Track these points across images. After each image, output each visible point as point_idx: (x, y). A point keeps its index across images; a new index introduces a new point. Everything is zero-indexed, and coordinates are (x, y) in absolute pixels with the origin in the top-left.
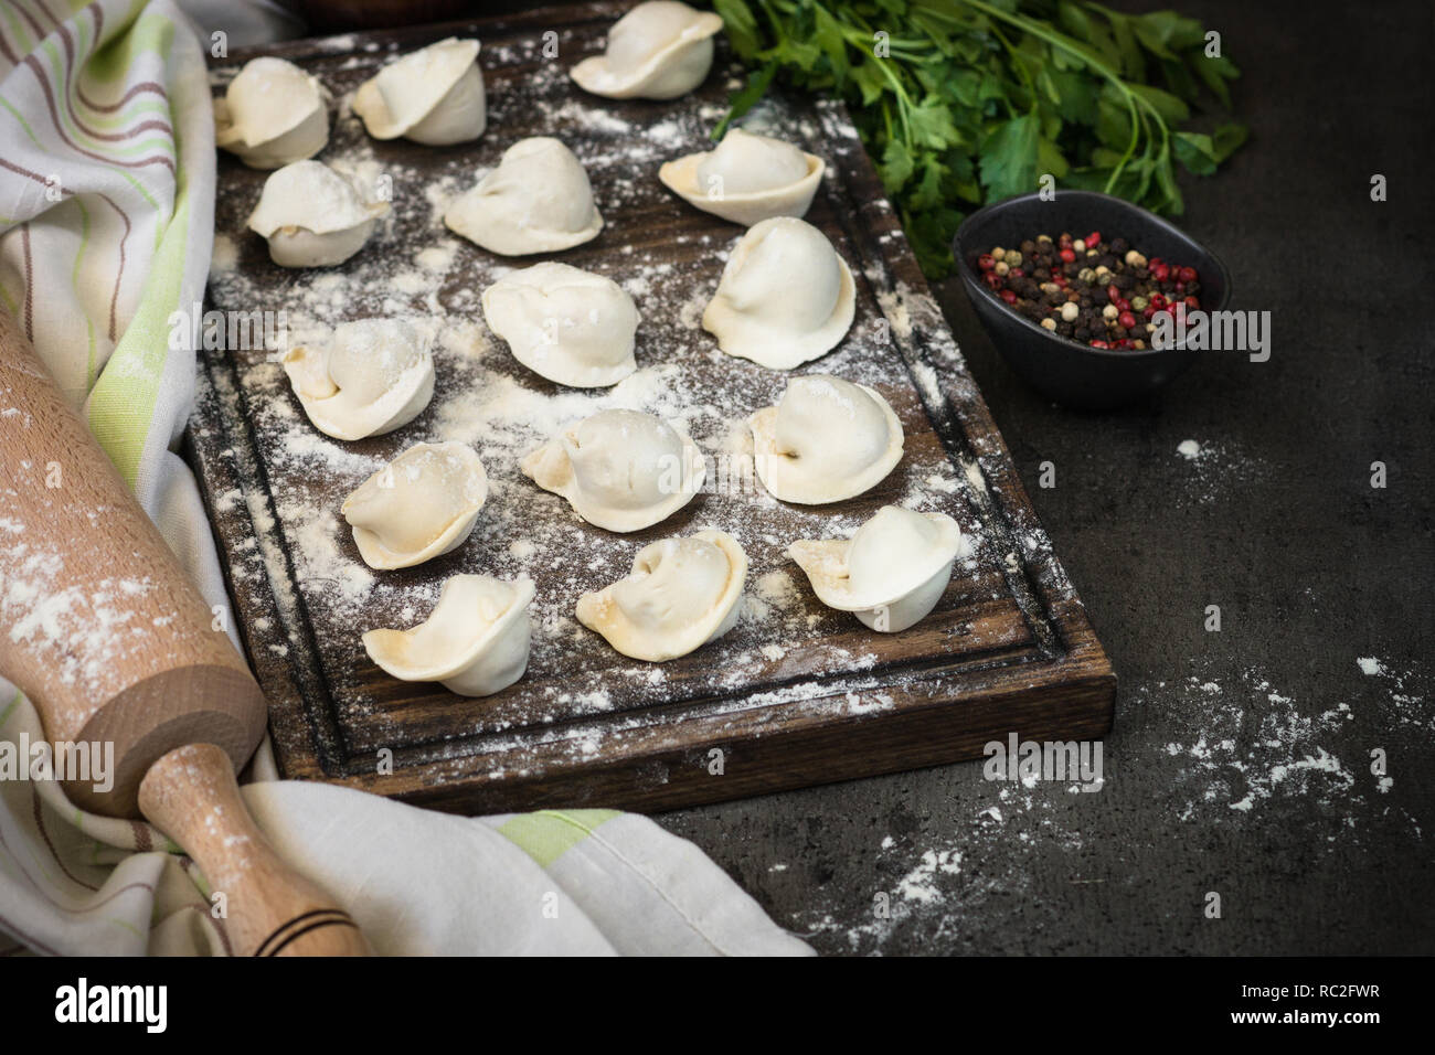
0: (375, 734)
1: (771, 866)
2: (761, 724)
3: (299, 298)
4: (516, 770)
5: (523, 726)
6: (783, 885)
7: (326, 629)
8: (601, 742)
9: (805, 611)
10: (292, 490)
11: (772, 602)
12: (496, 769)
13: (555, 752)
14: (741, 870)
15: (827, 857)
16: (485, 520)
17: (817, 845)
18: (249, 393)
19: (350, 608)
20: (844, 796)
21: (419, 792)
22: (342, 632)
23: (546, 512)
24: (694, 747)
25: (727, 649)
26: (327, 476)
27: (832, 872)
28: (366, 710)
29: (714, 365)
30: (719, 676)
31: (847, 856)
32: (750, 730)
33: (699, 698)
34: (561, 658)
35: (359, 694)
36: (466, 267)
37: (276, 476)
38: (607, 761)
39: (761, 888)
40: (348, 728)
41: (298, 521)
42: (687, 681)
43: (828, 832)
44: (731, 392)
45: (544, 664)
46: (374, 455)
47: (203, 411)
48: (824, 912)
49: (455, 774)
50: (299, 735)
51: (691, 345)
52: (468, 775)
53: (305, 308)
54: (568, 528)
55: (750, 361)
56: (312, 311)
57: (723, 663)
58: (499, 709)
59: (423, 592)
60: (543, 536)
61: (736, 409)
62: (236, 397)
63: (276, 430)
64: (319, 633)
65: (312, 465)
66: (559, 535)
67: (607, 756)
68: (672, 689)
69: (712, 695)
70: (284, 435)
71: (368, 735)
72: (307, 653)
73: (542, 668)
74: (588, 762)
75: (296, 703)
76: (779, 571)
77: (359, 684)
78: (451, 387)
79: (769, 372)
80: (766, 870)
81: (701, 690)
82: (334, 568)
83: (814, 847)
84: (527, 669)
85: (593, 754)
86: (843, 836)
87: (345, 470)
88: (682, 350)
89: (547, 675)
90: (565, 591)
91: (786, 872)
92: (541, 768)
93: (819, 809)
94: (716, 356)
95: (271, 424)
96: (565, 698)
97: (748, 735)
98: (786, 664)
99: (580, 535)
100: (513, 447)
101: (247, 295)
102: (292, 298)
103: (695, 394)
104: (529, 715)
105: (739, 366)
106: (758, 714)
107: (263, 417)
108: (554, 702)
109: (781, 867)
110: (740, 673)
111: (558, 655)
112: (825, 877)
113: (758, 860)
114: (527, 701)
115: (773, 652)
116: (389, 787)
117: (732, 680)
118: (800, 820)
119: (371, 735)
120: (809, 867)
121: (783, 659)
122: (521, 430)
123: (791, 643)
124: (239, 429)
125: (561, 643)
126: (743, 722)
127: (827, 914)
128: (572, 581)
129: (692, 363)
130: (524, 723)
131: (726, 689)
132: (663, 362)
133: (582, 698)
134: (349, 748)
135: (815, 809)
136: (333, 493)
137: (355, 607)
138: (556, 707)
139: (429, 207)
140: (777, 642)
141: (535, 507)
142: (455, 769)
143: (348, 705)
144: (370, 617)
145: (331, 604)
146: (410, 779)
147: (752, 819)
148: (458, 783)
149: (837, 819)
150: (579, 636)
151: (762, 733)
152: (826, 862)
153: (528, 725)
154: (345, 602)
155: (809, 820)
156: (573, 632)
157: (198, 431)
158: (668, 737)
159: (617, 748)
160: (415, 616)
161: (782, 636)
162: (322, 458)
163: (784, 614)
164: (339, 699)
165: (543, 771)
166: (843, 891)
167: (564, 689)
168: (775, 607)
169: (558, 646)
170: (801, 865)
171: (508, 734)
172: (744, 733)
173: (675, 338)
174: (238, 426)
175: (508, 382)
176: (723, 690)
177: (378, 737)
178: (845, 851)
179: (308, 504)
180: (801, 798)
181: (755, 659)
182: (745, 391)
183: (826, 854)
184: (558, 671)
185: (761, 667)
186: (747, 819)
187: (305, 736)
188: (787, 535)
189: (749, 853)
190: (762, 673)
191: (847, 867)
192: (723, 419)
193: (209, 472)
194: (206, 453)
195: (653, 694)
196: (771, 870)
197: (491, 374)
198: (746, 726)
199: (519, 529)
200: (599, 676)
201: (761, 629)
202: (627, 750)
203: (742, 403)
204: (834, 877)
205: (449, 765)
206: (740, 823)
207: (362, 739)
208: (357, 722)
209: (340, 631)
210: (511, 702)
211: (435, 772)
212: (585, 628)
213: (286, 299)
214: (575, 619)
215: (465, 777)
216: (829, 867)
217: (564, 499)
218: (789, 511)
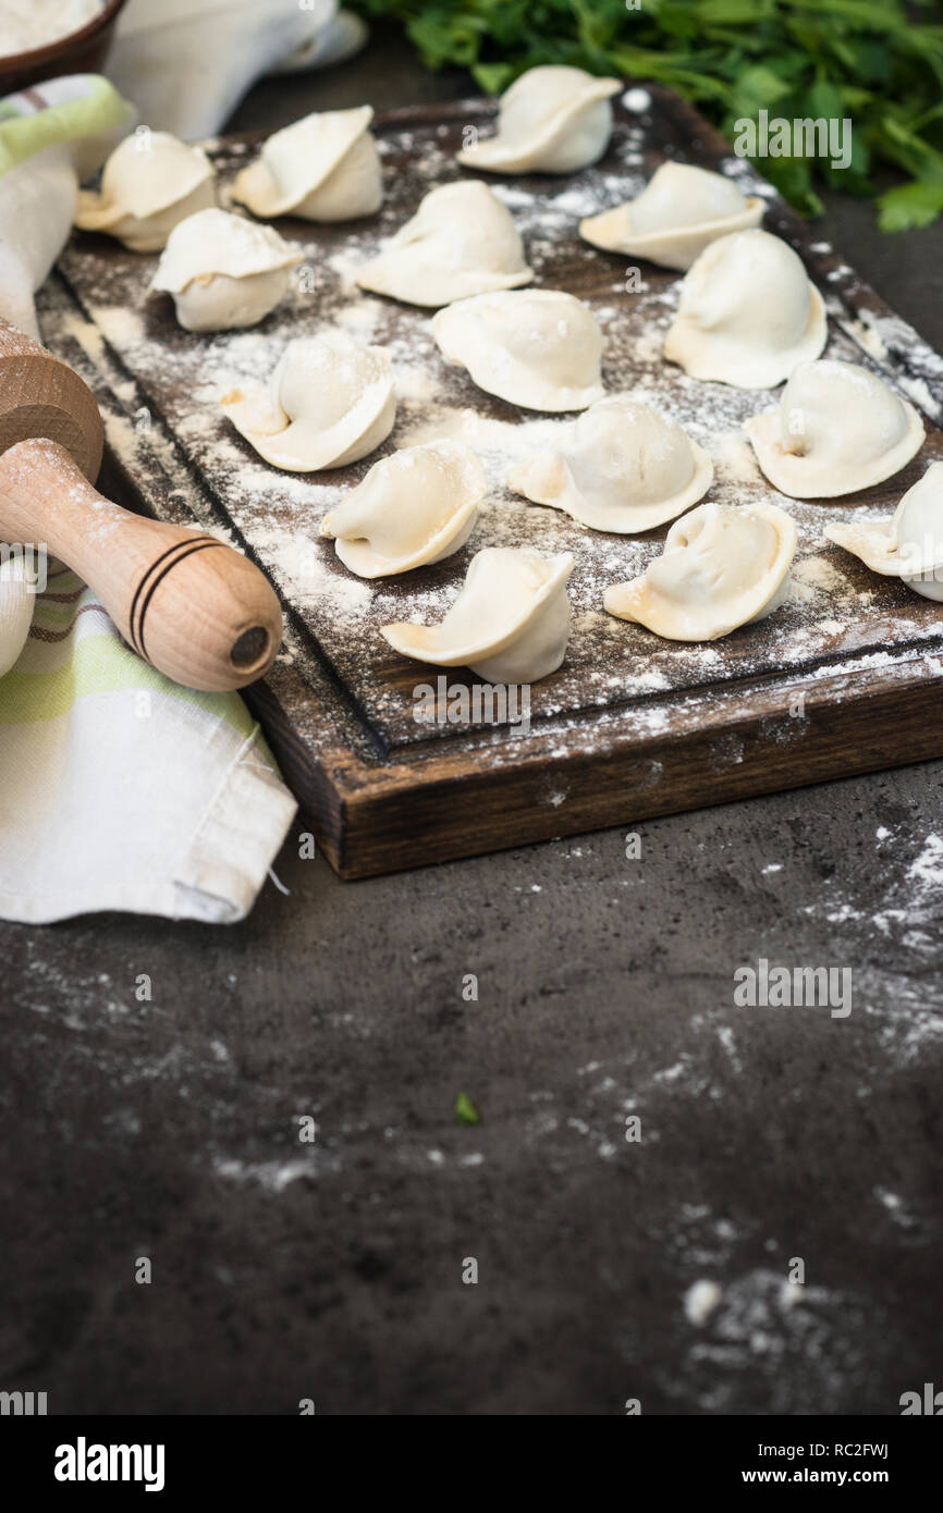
0: (413, 727)
1: (763, 868)
2: (837, 691)
3: (219, 358)
4: (580, 748)
5: (576, 710)
6: (784, 883)
7: (330, 637)
8: (667, 717)
9: (854, 590)
10: (257, 520)
11: (815, 585)
12: (558, 748)
13: (618, 729)
14: (732, 875)
15: (822, 853)
16: (479, 533)
17: (807, 843)
18: (186, 440)
19: (351, 618)
20: (817, 797)
21: (477, 775)
22: (349, 639)
23: (544, 522)
24: (771, 716)
25: (780, 628)
26: (293, 506)
27: (833, 866)
28: (396, 705)
29: (685, 390)
30: (779, 652)
31: (843, 850)
32: (828, 696)
33: (763, 674)
34: (599, 647)
35: (383, 692)
36: (393, 324)
37: (236, 510)
38: (679, 734)
39: (760, 890)
40: (381, 723)
41: (272, 547)
42: (744, 659)
43: (814, 830)
44: (712, 410)
45: (583, 653)
46: (339, 485)
47: (140, 458)
48: (839, 903)
49: (514, 756)
50: (327, 732)
51: (656, 375)
52: (528, 755)
53: (227, 366)
54: (572, 535)
55: (724, 384)
56: (236, 368)
57: (780, 640)
58: (544, 695)
59: (430, 599)
60: (546, 543)
61: (721, 425)
62: (172, 446)
63: (225, 470)
64: (323, 641)
65: (274, 498)
66: (563, 541)
67: (677, 729)
68: (731, 666)
69: (776, 670)
70: (235, 473)
71: (405, 727)
72: (312, 664)
73: (582, 657)
74: (659, 736)
75: (316, 704)
76: (813, 557)
77: (382, 683)
78: (407, 423)
79: (747, 392)
80: (759, 872)
81: (763, 665)
82: (324, 585)
83: (804, 846)
84: (565, 659)
85: (661, 729)
86: (831, 832)
87: (311, 500)
88: (647, 379)
89: (589, 662)
90: (585, 589)
91: (782, 872)
92: (607, 745)
93: (795, 811)
94: (684, 381)
95: (218, 465)
96: (614, 682)
97: (827, 701)
98: (848, 637)
99: (587, 541)
100: (490, 470)
101: (161, 359)
102: (211, 359)
103: (674, 415)
104: (580, 699)
105: (713, 390)
106: (833, 683)
107: (207, 460)
108: (604, 686)
109: (775, 868)
110: (800, 647)
111: (595, 644)
112: (828, 872)
113: (746, 863)
114: (573, 687)
115: (832, 627)
116: (443, 772)
117: (794, 655)
118: (779, 823)
119: (409, 728)
120: (806, 864)
121: (844, 633)
122: (494, 455)
123: (848, 619)
124: (181, 475)
125: (594, 634)
126: (818, 691)
127: (843, 904)
128: (590, 580)
129: (662, 389)
130: (577, 706)
131: (790, 663)
132: (630, 389)
133: (631, 679)
134: (387, 741)
135: (791, 812)
136: (303, 521)
137: (357, 617)
138: (608, 690)
139: (337, 276)
140: (832, 619)
141: (529, 520)
142: (512, 751)
143: (374, 702)
144: (376, 624)
145: (329, 615)
146: (464, 763)
147: (726, 828)
148: (519, 763)
149: (819, 819)
150: (613, 626)
151: (842, 698)
152: (821, 858)
153: (581, 708)
154: (345, 613)
155: (788, 822)
156: (605, 624)
157: (139, 476)
158: (740, 708)
159: (686, 721)
160: (426, 620)
161: (835, 613)
162: (283, 492)
163: (831, 595)
164: (364, 698)
165: (611, 747)
166: (852, 882)
167: (612, 674)
168: (820, 589)
169: (593, 637)
170: (795, 863)
171: (560, 717)
172: (823, 700)
173: (637, 370)
174: (179, 473)
175: (469, 415)
176: (788, 664)
177: (416, 729)
178: (840, 846)
179: (278, 531)
180: (771, 804)
181: (814, 634)
182: (726, 409)
183: (820, 850)
184: (599, 658)
185: (821, 641)
186: (719, 828)
187: (335, 733)
188: (812, 527)
189: (735, 859)
190: (825, 647)
191: (847, 859)
192: (710, 433)
193: (161, 510)
194: (153, 493)
195: (711, 672)
196: (764, 871)
197: (448, 411)
198: (824, 693)
199: (518, 539)
200: (647, 660)
201: (811, 609)
202: (698, 723)
203: (727, 419)
204: (837, 871)
205: (504, 749)
206: (713, 833)
207: (401, 732)
208: (389, 717)
209: (346, 638)
210: (556, 689)
211: (490, 756)
212: (617, 619)
213: (204, 360)
214: (604, 612)
215: (525, 758)
216: (829, 862)
217: (561, 511)
218: (808, 507)
